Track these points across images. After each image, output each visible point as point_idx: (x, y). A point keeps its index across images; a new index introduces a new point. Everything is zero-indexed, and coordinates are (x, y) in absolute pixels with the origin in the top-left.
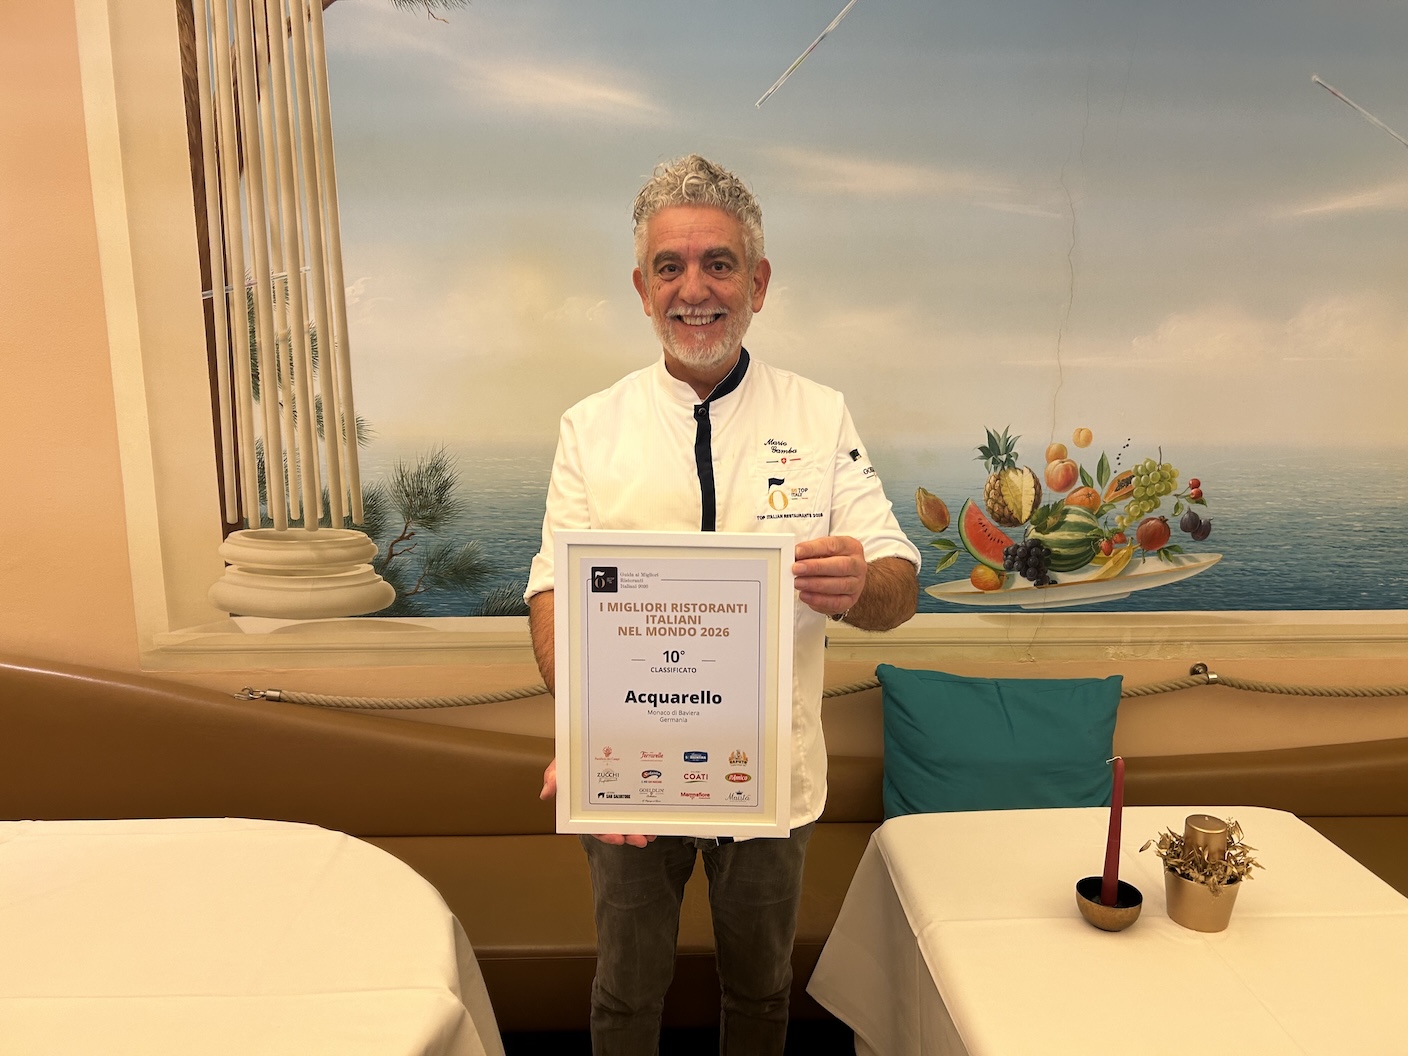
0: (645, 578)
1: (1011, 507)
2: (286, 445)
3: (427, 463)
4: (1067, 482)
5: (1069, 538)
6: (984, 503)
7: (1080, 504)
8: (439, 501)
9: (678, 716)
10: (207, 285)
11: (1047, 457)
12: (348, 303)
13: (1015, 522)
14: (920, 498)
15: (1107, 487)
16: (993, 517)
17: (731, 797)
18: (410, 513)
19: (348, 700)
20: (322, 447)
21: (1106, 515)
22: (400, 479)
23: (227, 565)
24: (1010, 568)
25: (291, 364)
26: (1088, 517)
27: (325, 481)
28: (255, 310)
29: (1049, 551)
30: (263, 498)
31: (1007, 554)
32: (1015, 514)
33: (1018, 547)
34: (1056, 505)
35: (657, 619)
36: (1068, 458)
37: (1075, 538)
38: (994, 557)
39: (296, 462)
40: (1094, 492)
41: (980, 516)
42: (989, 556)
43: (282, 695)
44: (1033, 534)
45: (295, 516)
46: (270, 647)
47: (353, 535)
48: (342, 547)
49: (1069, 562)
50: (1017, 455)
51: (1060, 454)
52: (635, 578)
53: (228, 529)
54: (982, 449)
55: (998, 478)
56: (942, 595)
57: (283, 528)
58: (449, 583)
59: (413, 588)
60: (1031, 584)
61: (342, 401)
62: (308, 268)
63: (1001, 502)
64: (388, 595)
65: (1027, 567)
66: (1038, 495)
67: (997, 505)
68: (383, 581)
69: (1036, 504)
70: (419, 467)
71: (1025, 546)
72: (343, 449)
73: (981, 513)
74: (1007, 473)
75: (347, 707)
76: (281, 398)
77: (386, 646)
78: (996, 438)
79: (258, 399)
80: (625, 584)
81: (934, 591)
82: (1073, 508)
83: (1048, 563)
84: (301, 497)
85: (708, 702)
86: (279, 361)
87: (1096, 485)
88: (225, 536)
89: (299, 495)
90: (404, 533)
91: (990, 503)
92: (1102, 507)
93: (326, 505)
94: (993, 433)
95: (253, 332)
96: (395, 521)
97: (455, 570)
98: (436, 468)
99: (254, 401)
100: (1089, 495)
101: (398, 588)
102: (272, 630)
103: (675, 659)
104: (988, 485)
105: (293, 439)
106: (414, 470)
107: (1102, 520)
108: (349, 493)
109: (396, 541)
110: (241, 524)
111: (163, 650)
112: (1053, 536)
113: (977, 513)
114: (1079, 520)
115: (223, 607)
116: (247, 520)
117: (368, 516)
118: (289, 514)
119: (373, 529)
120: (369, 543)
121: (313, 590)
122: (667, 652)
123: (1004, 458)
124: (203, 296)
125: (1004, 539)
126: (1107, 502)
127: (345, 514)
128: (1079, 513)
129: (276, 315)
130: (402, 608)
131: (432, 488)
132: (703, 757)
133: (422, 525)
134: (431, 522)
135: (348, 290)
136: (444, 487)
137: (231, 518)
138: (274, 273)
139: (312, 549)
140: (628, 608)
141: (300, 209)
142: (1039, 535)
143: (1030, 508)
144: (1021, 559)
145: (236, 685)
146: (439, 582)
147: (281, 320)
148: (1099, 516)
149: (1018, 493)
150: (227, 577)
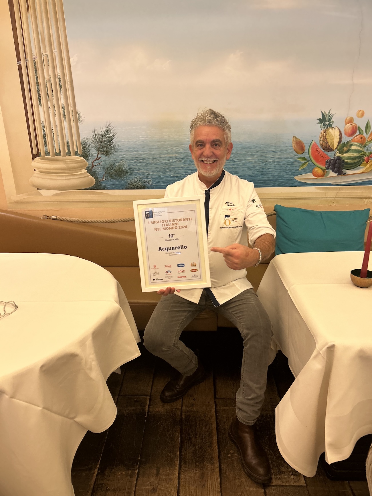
0: (161, 213)
1: (329, 143)
2: (52, 124)
3: (104, 130)
4: (353, 133)
5: (352, 156)
6: (319, 142)
7: (357, 142)
8: (109, 145)
9: (174, 254)
10: (19, 59)
11: (345, 122)
12: (72, 65)
13: (331, 150)
14: (294, 140)
15: (369, 134)
16: (322, 148)
17: (192, 276)
18: (99, 150)
19: (81, 219)
20: (66, 124)
21: (367, 146)
22: (95, 136)
23: (35, 170)
24: (328, 168)
25: (52, 91)
26: (360, 147)
27: (67, 137)
28: (37, 69)
29: (344, 161)
30: (46, 144)
31: (327, 162)
32: (331, 147)
33: (332, 160)
34: (348, 142)
35: (165, 225)
36: (354, 123)
37: (355, 156)
38: (322, 164)
39: (56, 130)
40: (364, 137)
41: (317, 147)
42: (320, 164)
43: (57, 218)
44: (338, 154)
45: (57, 151)
46: (52, 201)
47: (79, 158)
48: (75, 163)
49: (351, 166)
50: (333, 122)
51: (351, 121)
52: (158, 213)
53: (34, 157)
54: (319, 119)
55: (325, 132)
56: (301, 179)
57: (53, 156)
58: (114, 177)
59: (102, 178)
60: (336, 175)
61: (72, 106)
62: (56, 50)
63: (325, 141)
64: (93, 181)
65: (335, 168)
66: (341, 138)
67: (324, 143)
68: (90, 176)
69: (340, 142)
70: (101, 131)
71: (334, 159)
72: (73, 124)
73: (318, 146)
74: (329, 129)
75: (81, 222)
76: (49, 105)
77: (93, 200)
78: (325, 115)
79: (41, 105)
80: (155, 215)
81: (298, 178)
82: (354, 143)
83: (343, 166)
84: (59, 144)
85: (183, 248)
86: (47, 90)
87: (365, 134)
88: (33, 159)
89: (58, 143)
90: (97, 157)
91: (321, 142)
92: (366, 143)
93: (68, 147)
94: (324, 113)
95: (37, 78)
96: (94, 152)
97: (116, 172)
98: (108, 132)
99: (39, 106)
100: (361, 138)
101: (96, 178)
102: (52, 195)
103: (172, 236)
104: (321, 135)
105: (55, 121)
106: (100, 133)
107: (366, 148)
108: (76, 142)
109: (94, 161)
110: (38, 155)
111: (15, 202)
112: (346, 155)
113: (316, 146)
114: (357, 149)
115: (34, 186)
116: (41, 153)
117: (84, 151)
118: (55, 151)
119: (86, 156)
120: (85, 161)
121: (66, 179)
122: (169, 235)
123: (328, 123)
124: (18, 64)
125: (326, 156)
126: (369, 140)
127: (76, 150)
128: (357, 146)
129: (45, 70)
130: (98, 186)
131: (107, 139)
132: (183, 265)
133: (103, 154)
134: (106, 153)
135: (71, 60)
136: (111, 139)
137: (35, 152)
138: (43, 53)
139: (64, 164)
140: (156, 222)
141: (51, 26)
142: (340, 155)
143: (337, 144)
144: (332, 164)
145: (41, 215)
146: (111, 176)
147: (47, 73)
148: (365, 146)
149: (333, 138)
150: (35, 175)
